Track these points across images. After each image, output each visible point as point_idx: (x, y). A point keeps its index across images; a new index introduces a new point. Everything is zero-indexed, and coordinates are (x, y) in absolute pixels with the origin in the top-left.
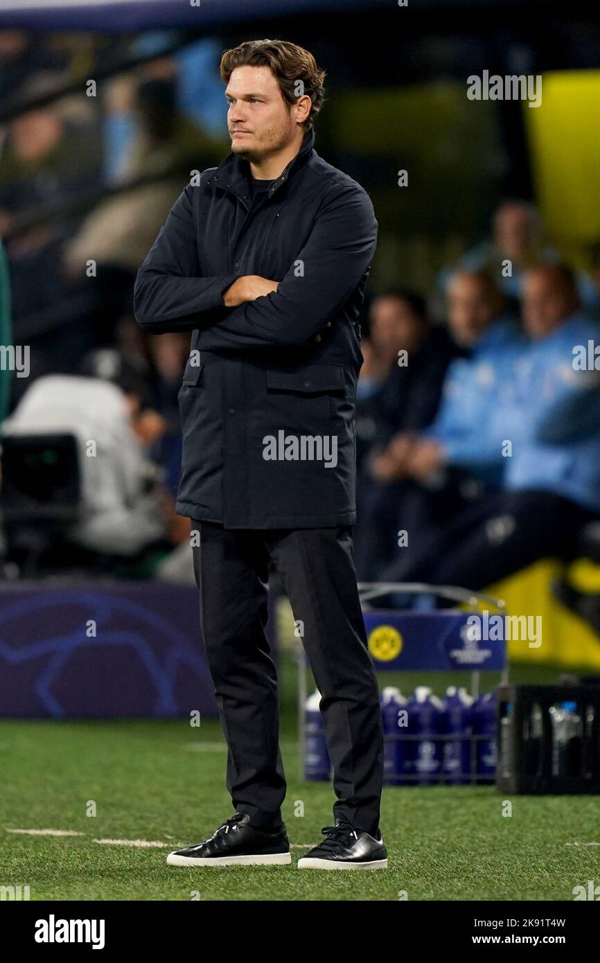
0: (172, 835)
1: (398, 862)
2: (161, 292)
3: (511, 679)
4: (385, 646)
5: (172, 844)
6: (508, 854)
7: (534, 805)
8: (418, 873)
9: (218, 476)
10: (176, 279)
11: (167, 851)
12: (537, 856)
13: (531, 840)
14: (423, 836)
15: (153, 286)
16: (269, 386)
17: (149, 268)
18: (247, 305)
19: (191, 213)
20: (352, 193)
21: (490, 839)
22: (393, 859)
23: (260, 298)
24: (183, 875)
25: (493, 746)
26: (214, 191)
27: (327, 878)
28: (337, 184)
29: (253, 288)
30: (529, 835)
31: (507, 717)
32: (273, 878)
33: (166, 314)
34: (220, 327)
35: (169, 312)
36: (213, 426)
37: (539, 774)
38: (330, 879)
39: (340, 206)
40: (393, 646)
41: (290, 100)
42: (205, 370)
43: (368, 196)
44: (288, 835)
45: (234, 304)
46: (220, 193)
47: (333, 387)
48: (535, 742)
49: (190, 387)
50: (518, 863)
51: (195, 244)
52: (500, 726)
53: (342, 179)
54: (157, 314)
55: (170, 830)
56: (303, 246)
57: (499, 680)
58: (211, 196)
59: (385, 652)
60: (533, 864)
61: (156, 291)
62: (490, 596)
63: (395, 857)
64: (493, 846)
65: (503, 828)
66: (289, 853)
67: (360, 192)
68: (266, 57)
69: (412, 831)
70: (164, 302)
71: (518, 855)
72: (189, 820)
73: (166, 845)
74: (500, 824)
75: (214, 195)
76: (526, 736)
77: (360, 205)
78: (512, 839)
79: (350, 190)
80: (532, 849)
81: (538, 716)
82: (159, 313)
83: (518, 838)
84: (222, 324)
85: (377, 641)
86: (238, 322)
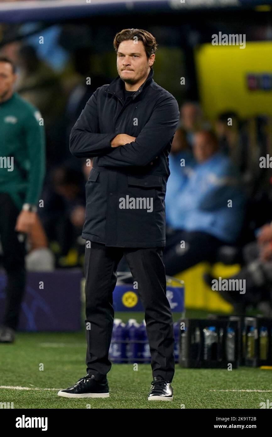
0: (33, 384)
1: (135, 398)
2: (82, 139)
3: (186, 316)
4: (130, 300)
5: (33, 388)
6: (184, 395)
7: (195, 373)
8: (143, 403)
9: (104, 223)
10: (89, 134)
11: (30, 391)
12: (197, 396)
13: (194, 389)
14: (145, 386)
15: (79, 137)
16: (129, 184)
17: (77, 128)
18: (121, 147)
19: (96, 104)
20: (170, 99)
21: (175, 388)
22: (132, 396)
23: (127, 144)
24: (38, 403)
25: (178, 346)
26: (107, 95)
27: (102, 405)
28: (163, 95)
29: (124, 139)
30: (193, 386)
31: (185, 333)
32: (78, 404)
33: (84, 149)
34: (108, 156)
35: (85, 149)
36: (103, 200)
37: (198, 359)
38: (104, 405)
39: (165, 105)
40: (133, 300)
41: (148, 56)
42: (100, 175)
43: (176, 101)
44: (109, 385)
45: (115, 146)
46: (110, 96)
47: (156, 186)
48: (196, 345)
49: (92, 182)
50: (188, 399)
51: (98, 118)
52: (181, 337)
53: (166, 93)
54: (80, 149)
55: (32, 382)
56: (147, 122)
57: (181, 316)
58: (106, 97)
59: (130, 303)
60: (195, 399)
61: (80, 138)
62: (178, 279)
63: (133, 396)
64: (177, 391)
65: (182, 383)
66: (109, 393)
67: (173, 99)
68: (140, 36)
69: (141, 384)
70: (83, 144)
71: (188, 395)
72: (41, 378)
73: (30, 389)
74: (180, 381)
75: (107, 96)
76: (193, 342)
77: (172, 105)
78: (185, 388)
79: (169, 98)
80: (194, 393)
81: (198, 333)
82: (81, 149)
83: (189, 388)
84: (110, 155)
85: (126, 298)
86: (117, 154)
